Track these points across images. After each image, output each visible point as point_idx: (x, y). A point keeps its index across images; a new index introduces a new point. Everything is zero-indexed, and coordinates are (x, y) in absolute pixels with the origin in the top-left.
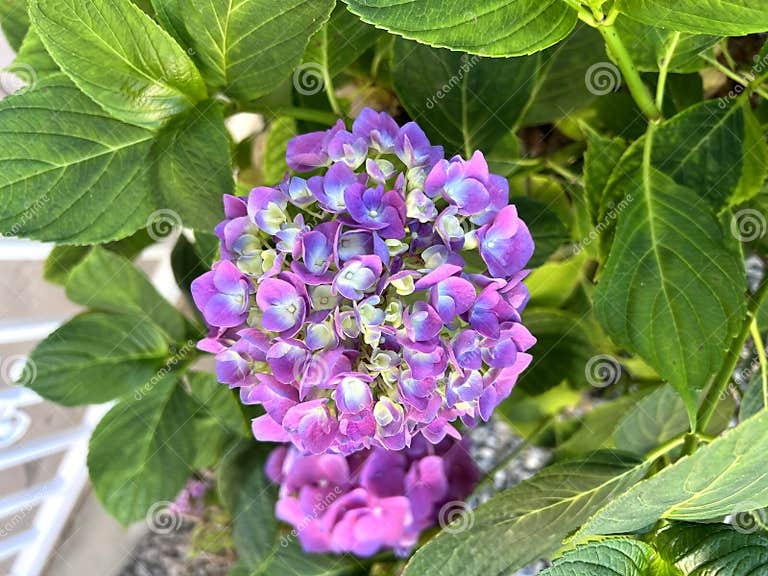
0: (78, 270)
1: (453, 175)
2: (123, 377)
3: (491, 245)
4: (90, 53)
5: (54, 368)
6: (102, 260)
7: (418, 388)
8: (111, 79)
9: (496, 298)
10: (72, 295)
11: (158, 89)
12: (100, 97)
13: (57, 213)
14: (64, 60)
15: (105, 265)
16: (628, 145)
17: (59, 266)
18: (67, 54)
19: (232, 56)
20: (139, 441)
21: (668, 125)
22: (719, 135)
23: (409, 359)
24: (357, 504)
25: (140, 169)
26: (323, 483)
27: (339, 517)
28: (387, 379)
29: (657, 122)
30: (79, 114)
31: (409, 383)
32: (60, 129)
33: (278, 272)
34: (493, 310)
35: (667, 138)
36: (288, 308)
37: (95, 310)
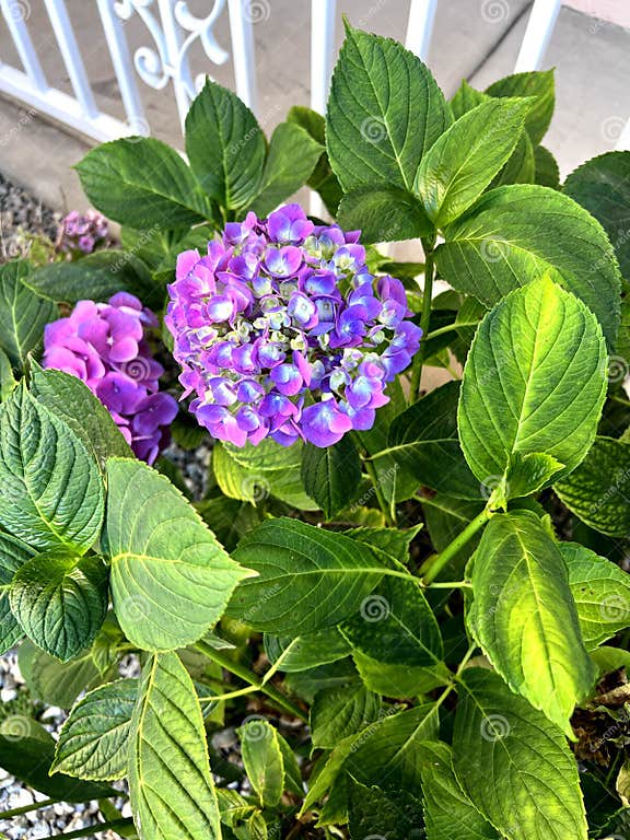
0: (304, 132)
1: (373, 385)
2: (209, 169)
3: (324, 415)
4: (467, 143)
5: (219, 112)
6: (312, 153)
7: (224, 358)
8: (449, 159)
9: (287, 413)
10: (282, 128)
11: (442, 191)
12: (436, 150)
13: (348, 116)
14: (462, 124)
15: (308, 156)
16: (404, 564)
17: (305, 119)
18: (466, 126)
19: (464, 244)
20: (151, 182)
21: (420, 595)
22: (414, 645)
23: (245, 349)
24: (91, 371)
25: (384, 179)
26: (110, 341)
27: (78, 354)
28: (230, 335)
29: (422, 585)
30: (424, 135)
31: (227, 352)
32: (412, 120)
33: (306, 261)
34: (278, 414)
35: (409, 597)
36: (281, 268)
37: (268, 149)
